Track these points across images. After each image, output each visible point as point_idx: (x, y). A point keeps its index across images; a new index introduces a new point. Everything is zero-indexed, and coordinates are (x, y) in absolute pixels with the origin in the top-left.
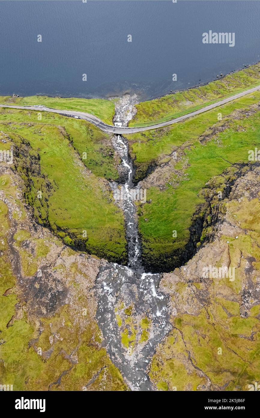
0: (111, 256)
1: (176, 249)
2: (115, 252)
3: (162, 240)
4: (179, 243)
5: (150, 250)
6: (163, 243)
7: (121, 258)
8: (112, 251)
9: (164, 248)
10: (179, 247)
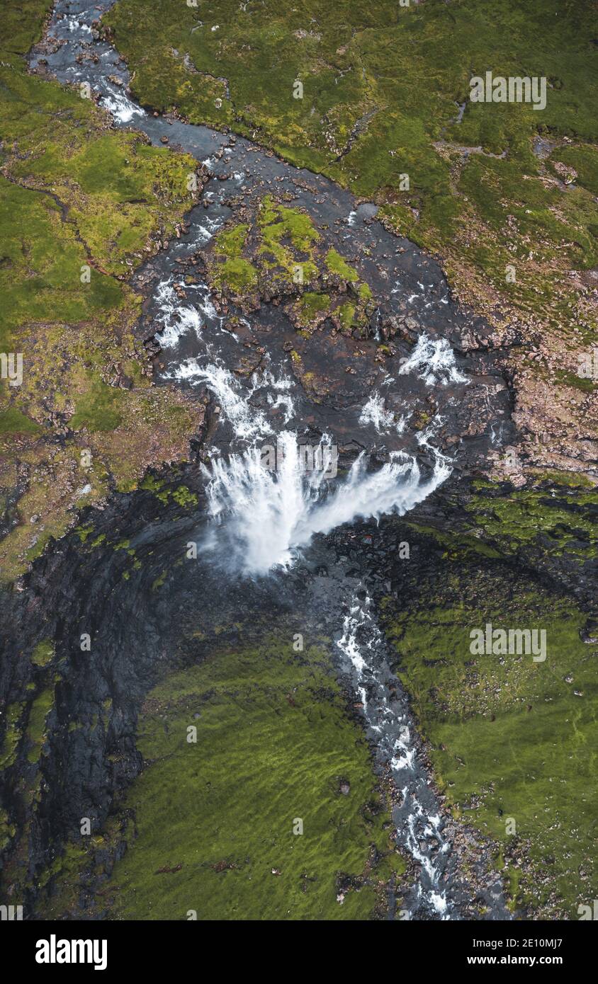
0: (444, 607)
1: (196, 666)
2: (435, 626)
3: (261, 698)
4: (185, 692)
5: (305, 659)
6: (254, 688)
7: (403, 615)
8: (451, 624)
9: (245, 669)
10: (182, 677)
